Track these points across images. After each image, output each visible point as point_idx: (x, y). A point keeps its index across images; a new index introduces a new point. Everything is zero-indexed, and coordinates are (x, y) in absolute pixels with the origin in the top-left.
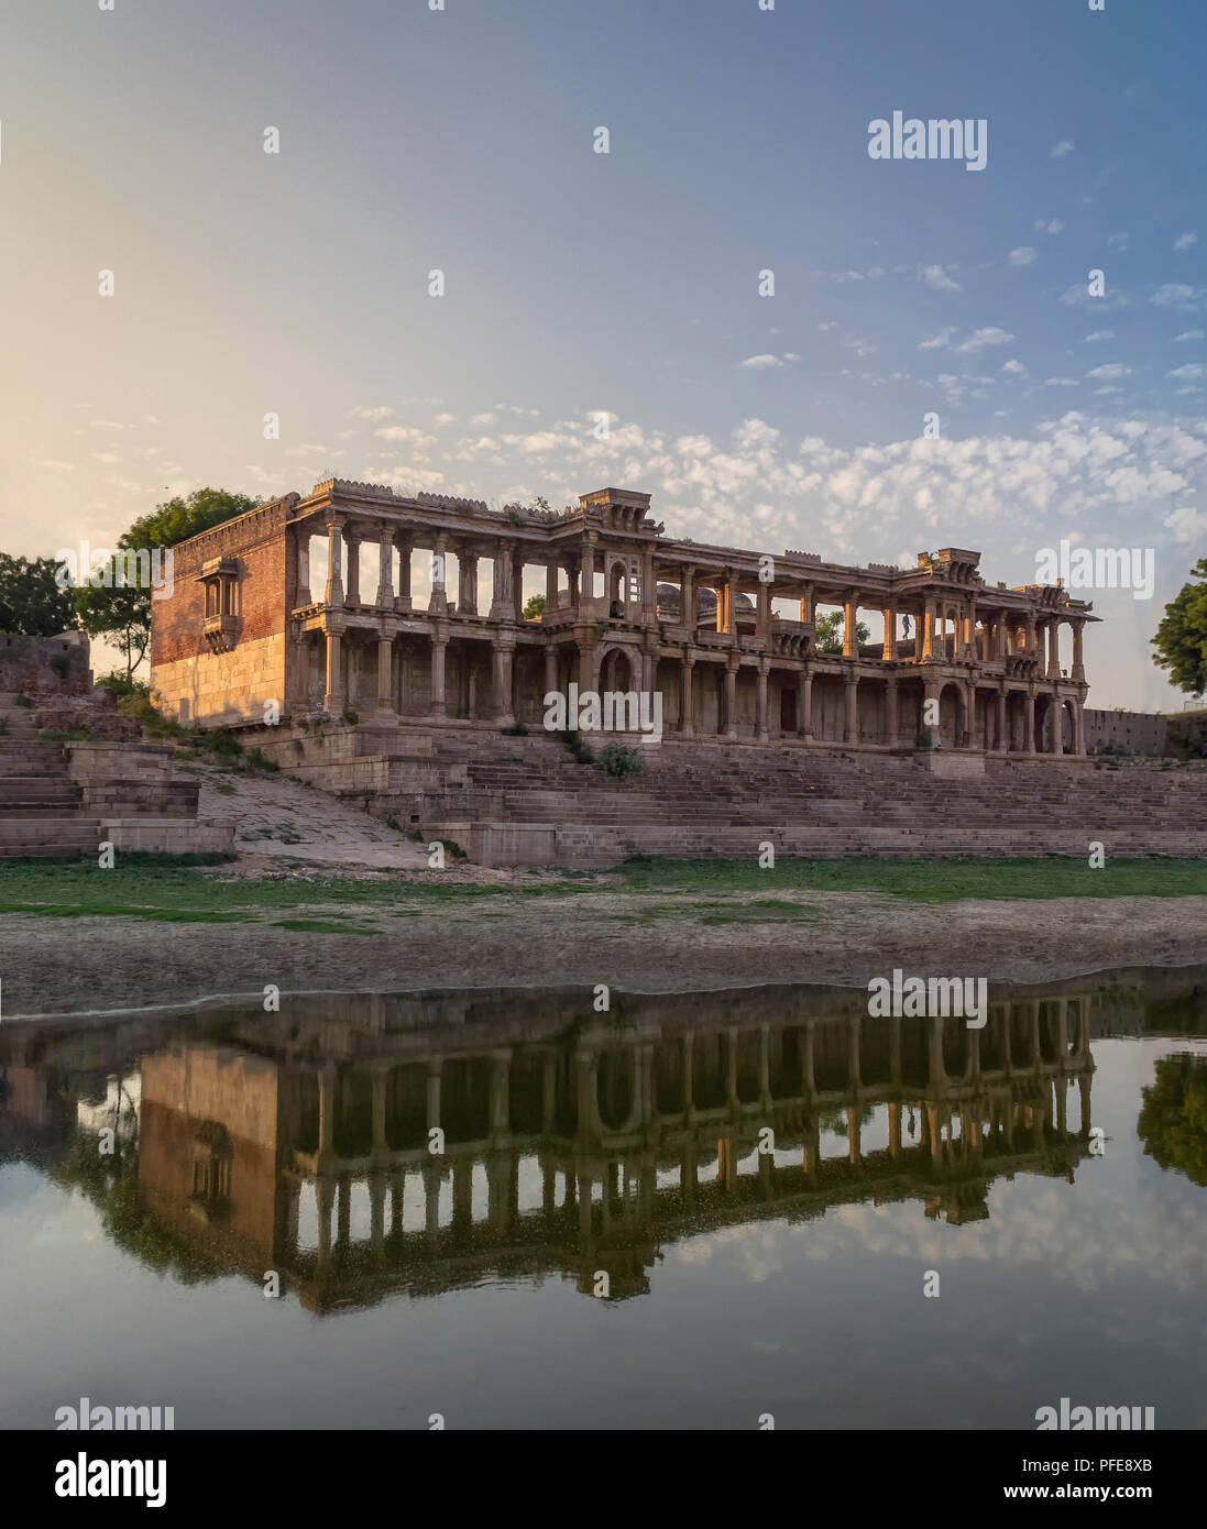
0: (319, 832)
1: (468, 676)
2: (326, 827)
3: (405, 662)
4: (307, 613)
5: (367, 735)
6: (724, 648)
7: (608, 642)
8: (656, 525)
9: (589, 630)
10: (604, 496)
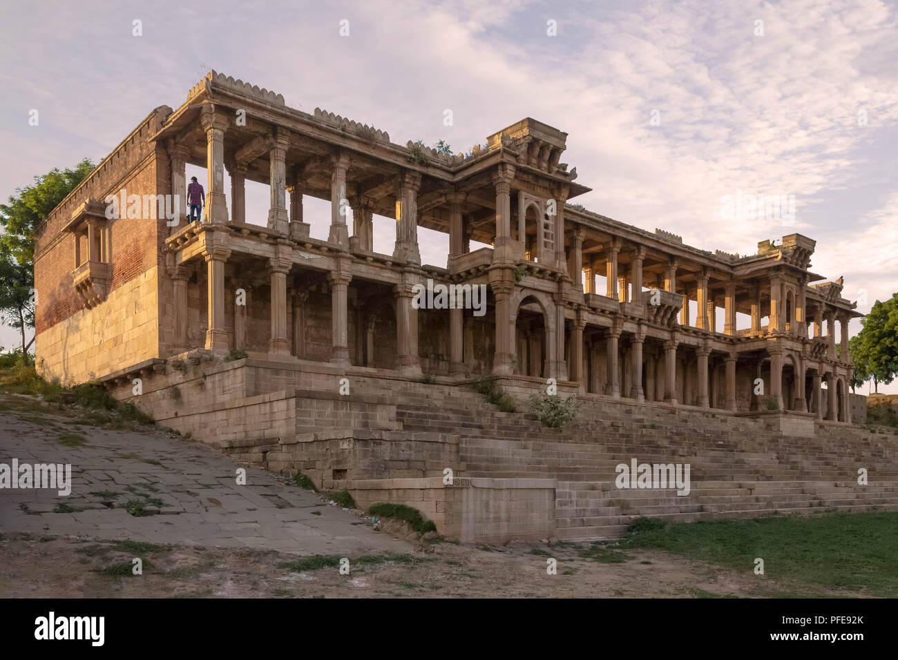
0: (195, 495)
1: (365, 328)
2: (208, 486)
3: (298, 310)
4: (184, 239)
5: (262, 371)
6: (611, 313)
7: (524, 288)
8: (568, 171)
9: (508, 272)
10: (521, 129)
